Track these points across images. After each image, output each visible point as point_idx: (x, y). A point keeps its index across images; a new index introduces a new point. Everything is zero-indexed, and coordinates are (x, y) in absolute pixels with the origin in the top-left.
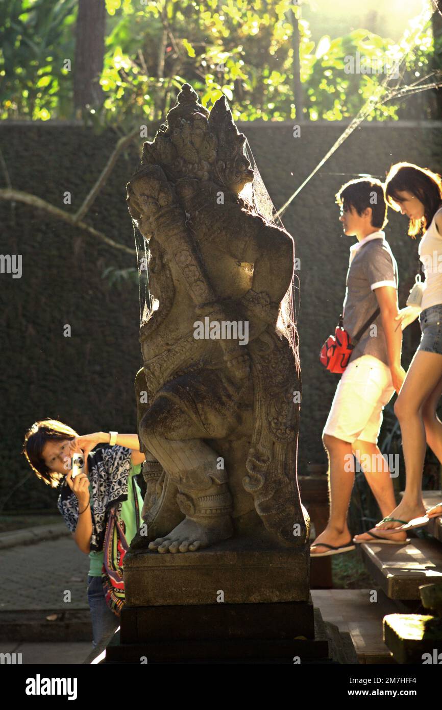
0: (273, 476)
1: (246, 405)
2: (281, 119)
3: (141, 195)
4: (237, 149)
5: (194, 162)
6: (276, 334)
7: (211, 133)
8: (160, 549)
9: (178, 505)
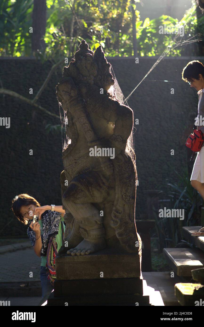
0: (124, 220)
1: (111, 188)
2: (127, 56)
3: (63, 91)
4: (106, 70)
5: (87, 76)
6: (125, 155)
7: (95, 63)
8: (72, 254)
9: (80, 234)
